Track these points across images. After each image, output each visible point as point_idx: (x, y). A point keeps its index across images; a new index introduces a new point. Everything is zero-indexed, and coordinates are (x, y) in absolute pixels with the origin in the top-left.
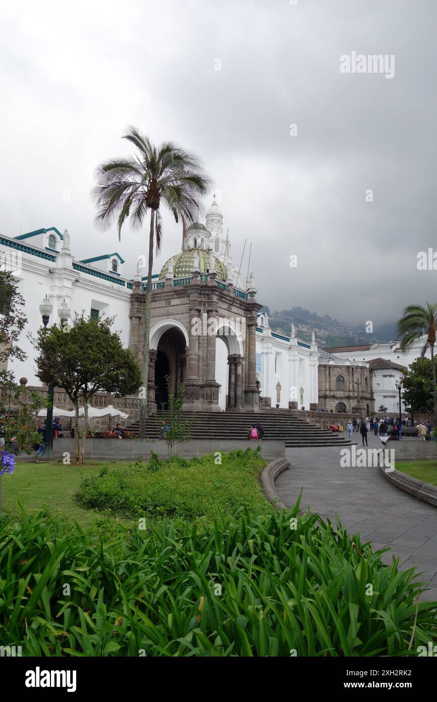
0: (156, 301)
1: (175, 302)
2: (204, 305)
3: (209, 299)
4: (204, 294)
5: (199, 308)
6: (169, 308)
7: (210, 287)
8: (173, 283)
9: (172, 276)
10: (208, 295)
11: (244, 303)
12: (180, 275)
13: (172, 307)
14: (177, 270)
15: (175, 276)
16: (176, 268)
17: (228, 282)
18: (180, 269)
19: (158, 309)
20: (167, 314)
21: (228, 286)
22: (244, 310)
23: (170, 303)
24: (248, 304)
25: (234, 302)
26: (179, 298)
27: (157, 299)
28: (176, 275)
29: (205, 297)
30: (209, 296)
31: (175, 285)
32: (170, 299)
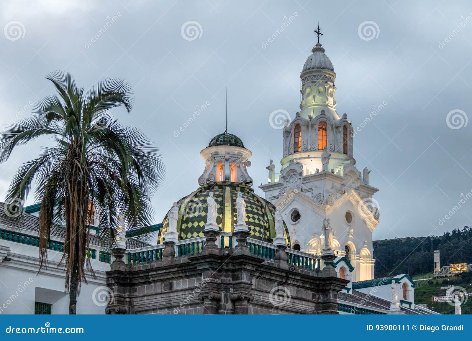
0: (150, 283)
1: (180, 284)
2: (227, 290)
3: (235, 278)
4: (227, 271)
5: (217, 295)
6: (172, 295)
7: (235, 258)
8: (176, 249)
9: (175, 238)
10: (233, 271)
11: (309, 277)
12: (189, 235)
13: (175, 294)
14: (184, 226)
15: (180, 238)
16: (183, 222)
17: (276, 242)
18: (190, 225)
19: (153, 297)
20: (168, 305)
21: (277, 251)
22: (312, 290)
23: (171, 285)
24: (319, 279)
25: (288, 278)
26: (187, 277)
27: (151, 279)
28: (183, 235)
29: (228, 276)
30: (236, 273)
31: (181, 253)
32: (173, 278)
